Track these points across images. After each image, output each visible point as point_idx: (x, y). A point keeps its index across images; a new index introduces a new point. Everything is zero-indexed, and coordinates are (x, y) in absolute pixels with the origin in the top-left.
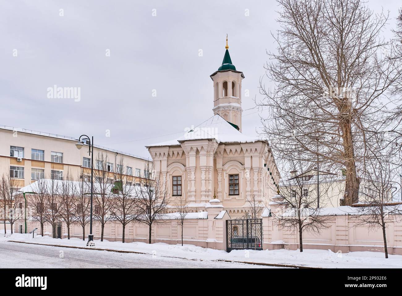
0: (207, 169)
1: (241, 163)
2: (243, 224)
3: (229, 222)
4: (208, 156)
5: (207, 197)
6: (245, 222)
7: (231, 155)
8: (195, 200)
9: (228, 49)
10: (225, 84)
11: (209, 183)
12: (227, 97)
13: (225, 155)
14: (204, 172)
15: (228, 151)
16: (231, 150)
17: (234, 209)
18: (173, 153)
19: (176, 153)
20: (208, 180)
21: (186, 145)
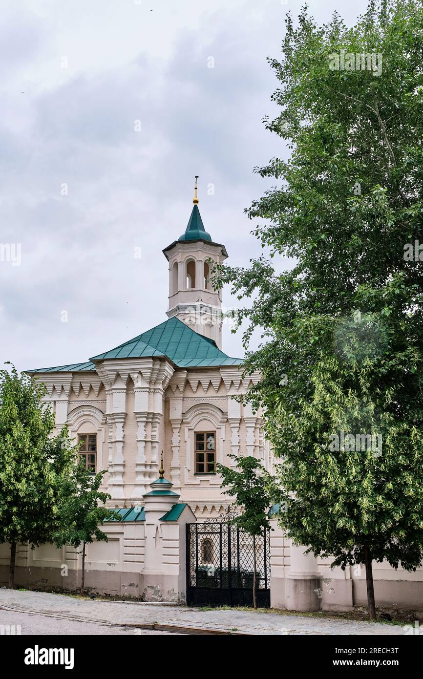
0: (150, 418)
1: (220, 409)
2: (220, 533)
3: (193, 528)
4: (152, 391)
5: (149, 477)
6: (225, 528)
7: (200, 393)
8: (122, 483)
9: (198, 205)
10: (191, 266)
11: (153, 448)
12: (194, 289)
13: (189, 394)
14: (144, 424)
15: (194, 384)
16: (199, 382)
17: (205, 504)
18: (81, 388)
19: (86, 386)
20: (152, 442)
21: (106, 368)
